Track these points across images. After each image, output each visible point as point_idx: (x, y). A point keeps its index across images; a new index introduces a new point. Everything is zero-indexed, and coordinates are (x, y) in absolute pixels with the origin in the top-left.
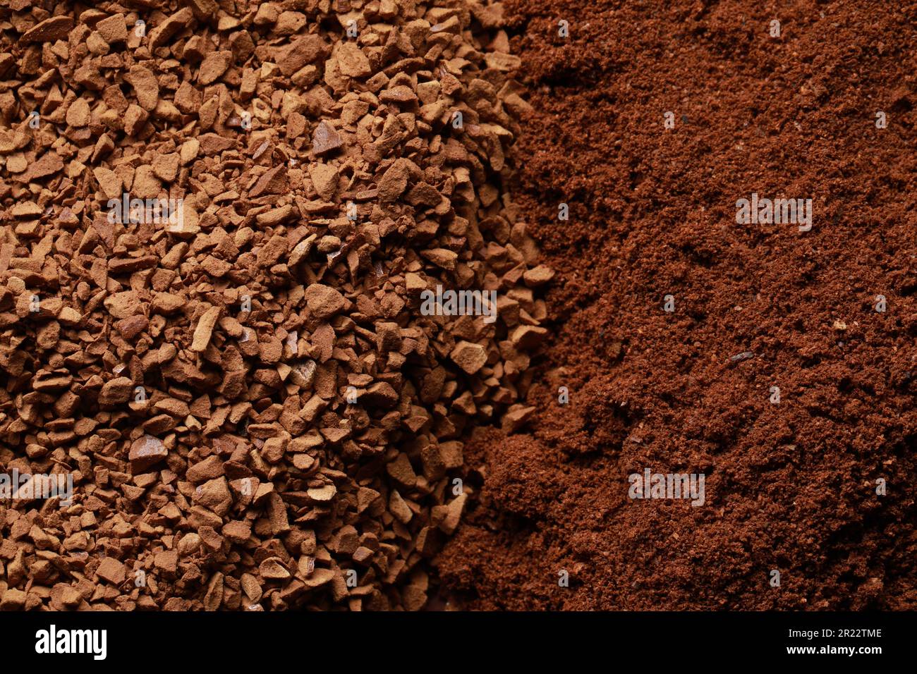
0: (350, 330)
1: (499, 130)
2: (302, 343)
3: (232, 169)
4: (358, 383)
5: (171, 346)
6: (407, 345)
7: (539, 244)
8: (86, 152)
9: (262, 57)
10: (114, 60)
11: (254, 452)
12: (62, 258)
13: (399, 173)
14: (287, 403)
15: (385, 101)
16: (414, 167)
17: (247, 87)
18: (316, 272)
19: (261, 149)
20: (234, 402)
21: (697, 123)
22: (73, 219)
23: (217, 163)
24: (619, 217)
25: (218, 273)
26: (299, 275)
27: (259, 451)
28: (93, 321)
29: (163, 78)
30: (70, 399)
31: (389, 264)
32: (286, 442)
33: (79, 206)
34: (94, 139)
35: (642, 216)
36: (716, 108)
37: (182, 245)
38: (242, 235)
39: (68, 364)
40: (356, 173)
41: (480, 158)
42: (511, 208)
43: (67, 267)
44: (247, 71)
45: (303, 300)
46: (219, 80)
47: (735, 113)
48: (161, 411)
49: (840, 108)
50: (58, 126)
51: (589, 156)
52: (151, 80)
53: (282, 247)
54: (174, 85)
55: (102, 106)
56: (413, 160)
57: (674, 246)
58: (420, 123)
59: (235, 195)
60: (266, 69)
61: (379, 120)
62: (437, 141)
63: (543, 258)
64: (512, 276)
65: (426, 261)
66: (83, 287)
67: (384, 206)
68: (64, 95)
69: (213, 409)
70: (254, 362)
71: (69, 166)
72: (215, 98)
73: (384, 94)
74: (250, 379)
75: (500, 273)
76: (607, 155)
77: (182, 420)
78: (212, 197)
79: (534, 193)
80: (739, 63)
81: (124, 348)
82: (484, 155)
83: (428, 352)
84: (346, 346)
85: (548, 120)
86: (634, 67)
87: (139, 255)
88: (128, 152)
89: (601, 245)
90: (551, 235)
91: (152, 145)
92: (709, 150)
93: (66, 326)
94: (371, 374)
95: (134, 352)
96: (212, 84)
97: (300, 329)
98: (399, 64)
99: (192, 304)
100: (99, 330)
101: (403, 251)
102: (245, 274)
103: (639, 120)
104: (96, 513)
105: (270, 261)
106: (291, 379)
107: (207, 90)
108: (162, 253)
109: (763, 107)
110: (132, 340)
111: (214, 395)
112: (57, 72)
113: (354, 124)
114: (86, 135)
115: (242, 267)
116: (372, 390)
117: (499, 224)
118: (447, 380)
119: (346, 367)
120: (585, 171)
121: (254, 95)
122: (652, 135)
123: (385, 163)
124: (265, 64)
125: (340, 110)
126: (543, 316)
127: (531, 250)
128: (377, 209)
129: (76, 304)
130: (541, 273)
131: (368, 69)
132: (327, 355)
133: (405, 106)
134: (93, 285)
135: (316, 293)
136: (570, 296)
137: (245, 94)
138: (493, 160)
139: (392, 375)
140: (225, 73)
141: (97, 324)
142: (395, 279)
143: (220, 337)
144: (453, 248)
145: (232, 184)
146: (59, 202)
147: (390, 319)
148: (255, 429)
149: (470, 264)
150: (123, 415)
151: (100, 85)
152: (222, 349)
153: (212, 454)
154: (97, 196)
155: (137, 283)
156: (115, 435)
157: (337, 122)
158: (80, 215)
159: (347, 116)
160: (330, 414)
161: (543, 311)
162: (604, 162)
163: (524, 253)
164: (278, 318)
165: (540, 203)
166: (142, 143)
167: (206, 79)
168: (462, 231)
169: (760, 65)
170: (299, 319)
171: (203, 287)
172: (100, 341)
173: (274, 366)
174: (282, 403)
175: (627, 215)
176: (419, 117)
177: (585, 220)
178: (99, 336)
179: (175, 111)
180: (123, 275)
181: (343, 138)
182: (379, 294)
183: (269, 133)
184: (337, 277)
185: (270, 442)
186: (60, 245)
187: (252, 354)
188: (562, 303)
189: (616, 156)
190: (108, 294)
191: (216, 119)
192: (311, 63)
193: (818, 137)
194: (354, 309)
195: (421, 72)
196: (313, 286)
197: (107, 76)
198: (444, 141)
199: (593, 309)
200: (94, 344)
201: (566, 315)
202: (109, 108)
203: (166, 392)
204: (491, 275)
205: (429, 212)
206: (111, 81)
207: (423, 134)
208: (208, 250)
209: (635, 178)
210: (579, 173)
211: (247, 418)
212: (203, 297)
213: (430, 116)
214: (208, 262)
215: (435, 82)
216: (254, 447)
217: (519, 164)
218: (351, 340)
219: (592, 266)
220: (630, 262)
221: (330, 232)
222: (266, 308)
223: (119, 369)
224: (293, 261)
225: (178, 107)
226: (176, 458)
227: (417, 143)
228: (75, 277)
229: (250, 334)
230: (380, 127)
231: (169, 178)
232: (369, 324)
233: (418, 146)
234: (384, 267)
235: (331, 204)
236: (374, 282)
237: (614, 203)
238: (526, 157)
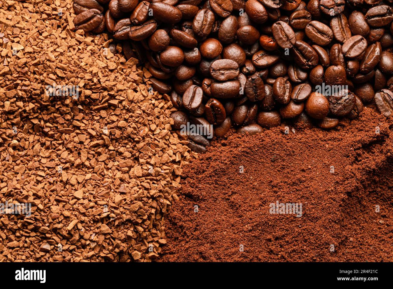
0: (109, 239)
1: (168, 203)
2: (96, 237)
3: (96, 186)
4: (105, 252)
5: (62, 225)
6: (121, 248)
7: (166, 234)
8: (62, 165)
9: (116, 160)
10: (79, 146)
11: (72, 259)
12: (45, 191)
13: (137, 206)
14: (85, 250)
15: (142, 185)
16: (142, 205)
17: (109, 166)
18: (107, 221)
19: (106, 184)
20: (72, 244)
21: (217, 222)
22: (52, 182)
23: (94, 182)
24: (188, 237)
25: (82, 212)
26: (102, 220)
27: (73, 259)
28: (46, 210)
29: (89, 155)
30: (32, 227)
31: (125, 226)
32: (81, 260)
33: (55, 178)
34: (66, 163)
35: (194, 239)
36: (223, 220)
37: (76, 200)
38: (92, 204)
39: (35, 218)
40: (127, 201)
41: (160, 208)
42: (163, 222)
43: (45, 194)
44: (111, 162)
45: (100, 227)
46: (103, 161)
47: (227, 224)
48: (53, 239)
49: (253, 235)
50: (58, 156)
51: (188, 218)
52: (86, 155)
53: (101, 212)
54: (91, 158)
55: (71, 155)
56: (143, 203)
57: (198, 251)
58: (148, 194)
59: (95, 193)
60: (116, 163)
61: (138, 190)
62: (150, 201)
63: (165, 237)
64: (156, 239)
65: (135, 228)
66: (47, 200)
67: (130, 212)
68: (63, 148)
69: (67, 244)
70: (81, 237)
71: (57, 167)
72: (100, 166)
73: (142, 183)
74: (79, 241)
75: (153, 237)
76: (192, 220)
77: (57, 244)
78: (89, 191)
79: (170, 221)
80: (234, 211)
81: (50, 220)
82: (161, 207)
83: (126, 251)
84: (106, 242)
85: (181, 205)
86: (208, 202)
87: (64, 198)
88: (73, 170)
89: (181, 241)
90: (170, 233)
91: (79, 170)
92: (217, 230)
93: (38, 208)
94: (109, 251)
95: (52, 223)
96: (101, 162)
97: (96, 233)
98: (149, 177)
99: (72, 216)
100: (46, 213)
101: (130, 224)
102: (88, 214)
103: (203, 216)
104: (26, 257)
105: (96, 214)
106: (89, 245)
107: (99, 163)
108: (70, 200)
109: (235, 225)
110: (53, 220)
111: (68, 240)
112: (64, 141)
113: (132, 188)
114: (64, 161)
115: (89, 212)
116: (108, 255)
117: (158, 225)
118: (129, 258)
119: (104, 248)
120: (185, 222)
121: (110, 169)
122: (205, 221)
123: (135, 202)
124: (116, 162)
125: (130, 182)
126: (159, 252)
127: (163, 234)
128: (128, 212)
129: (43, 204)
130: (163, 241)
131: (141, 175)
132: (100, 243)
133: (146, 189)
134: (49, 201)
135: (104, 226)
136: (168, 250)
137: (108, 167)
138: (163, 209)
139: (114, 254)
140: (106, 160)
141: (46, 211)
142: (125, 230)
143: (76, 228)
144: (143, 228)
145: (95, 190)
146: (50, 175)
147: (120, 240)
148: (75, 253)
149: (146, 233)
150: (43, 236)
151: (73, 150)
152: (75, 230)
153: (61, 255)
154: (60, 178)
155: (61, 205)
156: (39, 239)
157: (128, 185)
158: (54, 181)
159: (131, 185)
160: (95, 257)
161: (160, 250)
162: (190, 221)
163: (161, 234)
164: (92, 228)
165: (171, 223)
166: (77, 169)
167: (100, 160)
168: (147, 225)
169: (239, 215)
170: (97, 231)
171: (77, 213)
172: (45, 216)
173: (86, 240)
174: (84, 249)
175: (190, 238)
176: (149, 193)
177: (180, 233)
178: (46, 214)
179: (89, 165)
180: (58, 201)
181: (128, 190)
182: (120, 233)
183: (110, 180)
184: (111, 224)
185: (77, 258)
186: (46, 187)
187: (82, 235)
188: (165, 251)
189: (194, 221)
190: (53, 205)
191: (98, 171)
192: (128, 167)
193: (244, 240)
194: (112, 234)
195: (154, 181)
196: (104, 225)
197: (76, 149)
198: (152, 201)
199: (172, 256)
200: (44, 216)
201: (165, 254)
202: (73, 157)
203: (57, 234)
204: (151, 237)
205: (141, 217)
206: (76, 150)
207: (147, 197)
208: (82, 204)
209: (196, 230)
210: (183, 221)
211: (74, 250)
212: (76, 215)
213: (151, 194)
214: (81, 207)
215: (156, 185)
216: (72, 257)
217: (169, 212)
218: (108, 241)
219: (177, 245)
220: (185, 250)
221: (114, 213)
222: (90, 225)
223: (47, 225)
224: (102, 217)
225: (90, 164)
226: (52, 252)
227: (145, 199)
228: (46, 197)
229: (83, 230)
230: (138, 191)
231: (80, 182)
232: (114, 239)
233: (145, 200)
234: (124, 226)
235: (117, 206)
236: (120, 229)
237: (188, 233)
238: (172, 211)
